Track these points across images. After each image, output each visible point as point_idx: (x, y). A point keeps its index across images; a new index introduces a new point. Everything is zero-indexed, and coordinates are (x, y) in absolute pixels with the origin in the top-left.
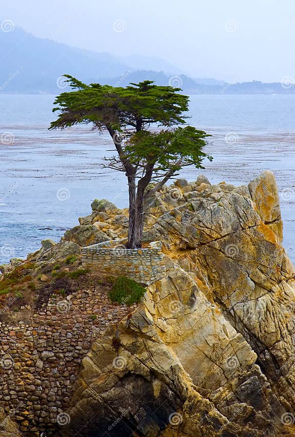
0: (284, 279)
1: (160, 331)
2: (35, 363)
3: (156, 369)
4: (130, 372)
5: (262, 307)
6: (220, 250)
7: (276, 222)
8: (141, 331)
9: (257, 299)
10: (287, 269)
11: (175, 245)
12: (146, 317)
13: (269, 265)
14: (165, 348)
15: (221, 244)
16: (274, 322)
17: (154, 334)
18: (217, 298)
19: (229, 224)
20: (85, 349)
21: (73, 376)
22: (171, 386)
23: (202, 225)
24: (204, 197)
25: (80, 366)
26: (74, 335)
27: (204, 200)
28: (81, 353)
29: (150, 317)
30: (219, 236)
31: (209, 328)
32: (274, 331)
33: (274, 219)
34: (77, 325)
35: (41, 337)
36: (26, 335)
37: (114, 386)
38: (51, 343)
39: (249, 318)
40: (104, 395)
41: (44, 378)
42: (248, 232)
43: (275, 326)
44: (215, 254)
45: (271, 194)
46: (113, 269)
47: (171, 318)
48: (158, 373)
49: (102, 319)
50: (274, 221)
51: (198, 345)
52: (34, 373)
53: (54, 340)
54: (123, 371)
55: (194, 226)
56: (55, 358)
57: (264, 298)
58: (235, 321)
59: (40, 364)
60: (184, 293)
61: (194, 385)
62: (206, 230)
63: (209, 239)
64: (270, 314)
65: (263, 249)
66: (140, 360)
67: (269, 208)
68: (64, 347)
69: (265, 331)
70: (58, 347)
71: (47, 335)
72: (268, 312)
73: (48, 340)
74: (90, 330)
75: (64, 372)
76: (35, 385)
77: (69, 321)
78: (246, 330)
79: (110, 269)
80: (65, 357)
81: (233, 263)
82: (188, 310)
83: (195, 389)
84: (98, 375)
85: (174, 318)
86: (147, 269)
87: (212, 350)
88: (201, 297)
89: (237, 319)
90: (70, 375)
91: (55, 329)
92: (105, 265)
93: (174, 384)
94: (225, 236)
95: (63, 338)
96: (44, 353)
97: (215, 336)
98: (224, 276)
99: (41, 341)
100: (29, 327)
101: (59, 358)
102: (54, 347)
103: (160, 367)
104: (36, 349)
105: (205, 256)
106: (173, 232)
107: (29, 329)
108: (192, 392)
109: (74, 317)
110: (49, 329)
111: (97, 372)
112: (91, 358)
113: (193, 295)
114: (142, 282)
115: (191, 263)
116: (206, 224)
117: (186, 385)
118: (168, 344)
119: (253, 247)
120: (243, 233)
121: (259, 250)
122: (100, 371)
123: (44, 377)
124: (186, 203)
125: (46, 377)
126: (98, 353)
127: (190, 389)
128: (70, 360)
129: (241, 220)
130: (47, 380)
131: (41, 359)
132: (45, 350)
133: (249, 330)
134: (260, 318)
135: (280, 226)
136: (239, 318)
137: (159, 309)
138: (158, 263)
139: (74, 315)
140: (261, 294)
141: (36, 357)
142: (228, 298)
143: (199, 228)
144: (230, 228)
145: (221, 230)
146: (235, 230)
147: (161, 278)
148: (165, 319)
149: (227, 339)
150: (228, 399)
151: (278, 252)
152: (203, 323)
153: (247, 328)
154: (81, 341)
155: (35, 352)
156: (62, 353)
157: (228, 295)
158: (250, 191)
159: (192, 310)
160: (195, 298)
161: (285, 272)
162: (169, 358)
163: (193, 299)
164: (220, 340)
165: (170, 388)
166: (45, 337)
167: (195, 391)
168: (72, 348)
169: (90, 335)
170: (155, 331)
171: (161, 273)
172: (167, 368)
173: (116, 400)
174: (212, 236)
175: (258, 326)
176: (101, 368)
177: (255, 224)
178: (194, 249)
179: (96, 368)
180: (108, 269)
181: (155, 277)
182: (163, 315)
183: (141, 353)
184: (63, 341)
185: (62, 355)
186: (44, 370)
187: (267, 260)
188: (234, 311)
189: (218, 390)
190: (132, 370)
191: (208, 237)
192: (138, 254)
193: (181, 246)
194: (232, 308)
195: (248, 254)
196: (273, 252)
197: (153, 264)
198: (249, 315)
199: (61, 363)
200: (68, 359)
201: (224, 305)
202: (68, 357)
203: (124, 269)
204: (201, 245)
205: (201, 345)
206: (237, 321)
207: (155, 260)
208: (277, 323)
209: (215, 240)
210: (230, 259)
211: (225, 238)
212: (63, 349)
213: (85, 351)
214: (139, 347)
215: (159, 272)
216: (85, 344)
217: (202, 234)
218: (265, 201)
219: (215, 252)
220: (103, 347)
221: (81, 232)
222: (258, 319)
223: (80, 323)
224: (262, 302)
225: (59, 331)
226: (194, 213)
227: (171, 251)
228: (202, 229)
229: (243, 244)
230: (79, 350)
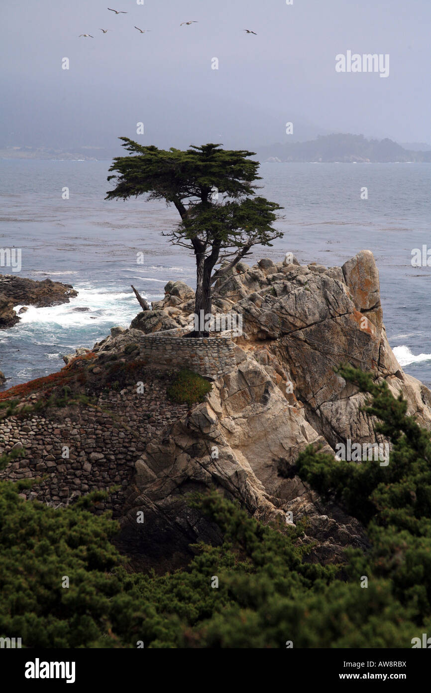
0: (381, 376)
1: (226, 431)
2: (82, 466)
3: (219, 475)
4: (189, 477)
5: (354, 407)
6: (305, 341)
7: (375, 309)
8: (201, 431)
9: (349, 397)
10: (386, 363)
11: (253, 334)
12: (208, 415)
13: (363, 359)
14: (230, 451)
15: (306, 334)
16: (368, 424)
17: (217, 435)
18: (301, 395)
19: (316, 312)
20: (139, 451)
21: (125, 481)
22: (236, 494)
23: (284, 312)
24: (289, 280)
25: (133, 470)
26: (127, 435)
27: (289, 284)
28: (134, 455)
29: (213, 416)
30: (305, 325)
31: (285, 430)
32: (368, 434)
33: (371, 306)
34: (131, 423)
35: (90, 436)
36: (72, 433)
37: (170, 494)
38: (102, 444)
39: (338, 420)
40: (160, 503)
41: (91, 483)
42: (339, 321)
43: (369, 429)
44: (299, 345)
45: (369, 277)
46: (174, 361)
47: (241, 418)
48: (221, 479)
49: (159, 417)
50: (372, 308)
51: (272, 449)
52: (81, 476)
53: (104, 440)
54: (182, 476)
55: (275, 312)
56: (105, 460)
57: (356, 396)
58: (322, 422)
59: (88, 466)
60: (257, 389)
61: (266, 494)
62: (289, 318)
63: (293, 328)
64: (363, 415)
65: (356, 340)
66: (200, 464)
67: (366, 294)
68: (115, 449)
69: (357, 435)
70: (109, 448)
71: (96, 435)
72: (361, 413)
73: (97, 440)
74: (145, 429)
75: (115, 476)
76: (81, 491)
77: (122, 418)
78: (335, 433)
79: (171, 360)
80: (116, 459)
81: (320, 356)
82: (261, 408)
83: (267, 498)
84: (153, 480)
85: (244, 417)
86: (214, 361)
87: (288, 454)
88: (276, 393)
89: (324, 420)
90: (122, 479)
91: (106, 427)
92: (165, 356)
93: (239, 491)
94: (311, 325)
95: (115, 438)
96: (93, 455)
97: (293, 439)
98: (310, 372)
99: (89, 441)
100: (77, 424)
101: (109, 460)
102: (104, 449)
103: (223, 473)
104: (84, 449)
105: (287, 348)
106: (251, 320)
107: (76, 427)
108: (263, 502)
109: (127, 414)
110: (99, 427)
111: (151, 477)
112: (145, 461)
113: (267, 391)
114: (208, 376)
115: (269, 354)
116: (289, 311)
117: (255, 493)
118: (235, 447)
119: (344, 338)
120: (332, 322)
121: (350, 343)
122: (155, 476)
123: (92, 481)
124: (270, 287)
125: (95, 481)
126: (153, 455)
127: (261, 498)
128: (122, 463)
129: (330, 307)
130: (95, 485)
131: (89, 460)
132: (94, 451)
133: (338, 433)
134: (352, 420)
135: (379, 314)
136: (327, 419)
137: (227, 407)
138: (227, 354)
139: (128, 412)
140: (353, 393)
141: (83, 458)
142: (314, 397)
143: (281, 315)
144: (317, 315)
145: (307, 318)
146: (323, 318)
147: (230, 372)
148: (234, 419)
149: (306, 442)
150: (307, 511)
151: (374, 344)
152: (278, 424)
153: (335, 431)
154: (134, 442)
155: (83, 453)
156: (113, 455)
157: (313, 393)
158: (345, 273)
159: (265, 409)
160: (269, 395)
161: (384, 367)
162: (234, 462)
163: (267, 395)
164: (297, 443)
165: (235, 496)
166: (94, 436)
167: (267, 500)
168: (125, 449)
169: (144, 435)
170: (219, 430)
171: (231, 365)
172: (230, 473)
173: (173, 509)
174: (296, 324)
175: (349, 429)
176: (156, 473)
177: (347, 311)
178: (274, 339)
179: (151, 473)
180: (169, 361)
181: (222, 370)
182: (232, 413)
183: (202, 456)
184: (115, 442)
185: (113, 457)
186: (93, 473)
187: (360, 353)
188: (320, 411)
189: (295, 500)
190: (191, 476)
191: (291, 326)
192: (204, 344)
193: (260, 336)
194: (319, 407)
195: (339, 345)
196: (367, 344)
197: (220, 355)
198: (338, 415)
199: (112, 466)
200: (119, 462)
201: (309, 405)
202: (120, 459)
203: (187, 360)
204: (283, 335)
205: (275, 449)
206: (324, 423)
207: (223, 351)
208: (372, 426)
209: (300, 329)
210: (317, 351)
211: (311, 327)
212: (115, 451)
213: (139, 453)
214: (200, 449)
215: (228, 365)
216: (140, 445)
217: (284, 322)
218: (362, 285)
219: (299, 342)
220: (159, 448)
221: (148, 318)
222: (349, 420)
223: (135, 421)
224: (354, 401)
225: (110, 430)
226: (277, 298)
227: (247, 341)
228: (284, 316)
229: (333, 334)
230: (133, 452)
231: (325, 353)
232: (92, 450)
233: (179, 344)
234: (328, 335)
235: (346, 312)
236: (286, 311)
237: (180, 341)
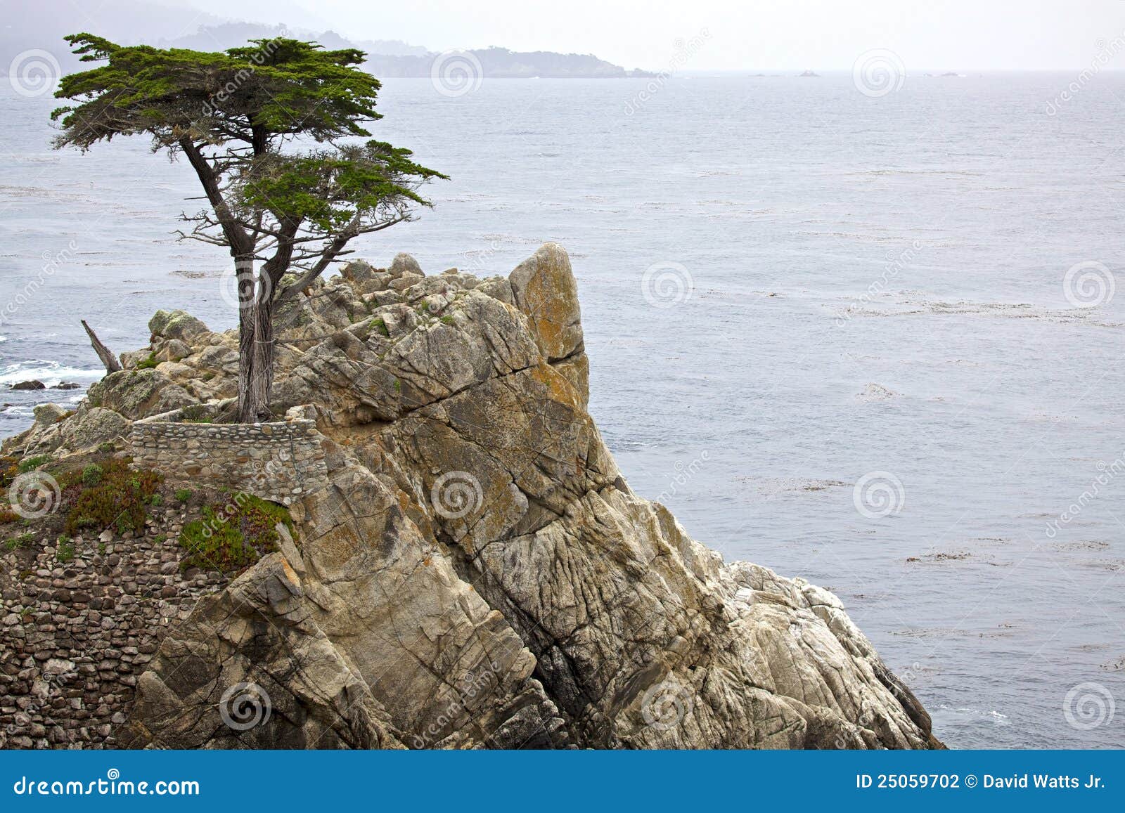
0: (593, 488)
1: (316, 608)
2: (30, 686)
3: (310, 695)
5: (544, 551)
6: (449, 425)
7: (574, 358)
8: (272, 609)
9: (534, 532)
10: (599, 465)
11: (347, 412)
12: (286, 577)
13: (559, 455)
14: (328, 647)
15: (452, 410)
16: (573, 583)
17: (304, 616)
18: (444, 532)
19: (469, 365)
20: (145, 653)
21: (118, 714)
22: (343, 732)
23: (408, 368)
24: (411, 303)
25: (135, 690)
26: (120, 622)
27: (410, 310)
28: (136, 661)
29: (294, 579)
30: (446, 392)
31: (429, 601)
32: (572, 603)
33: (568, 352)
34: (126, 599)
35: (44, 627)
36: (7, 622)
38: (68, 641)
39: (517, 577)
41: (50, 720)
42: (512, 383)
43: (575, 592)
44: (437, 431)
45: (561, 296)
46: (205, 471)
47: (340, 580)
48: (315, 704)
49: (182, 585)
50: (569, 357)
51: (404, 639)
53: (72, 633)
55: (388, 369)
57: (548, 530)
58: (486, 583)
60: (370, 522)
61: (394, 729)
62: (414, 377)
63: (424, 399)
64: (562, 565)
65: (546, 420)
66: (271, 676)
67: (558, 329)
68: (95, 651)
69: (552, 605)
70: (83, 650)
71: (56, 624)
72: (558, 562)
73: (58, 634)
74: (156, 609)
75: (97, 705)
76: (32, 737)
77: (106, 590)
78: (511, 603)
79: (198, 470)
80: (98, 671)
81: (479, 452)
82: (380, 560)
83: (397, 737)
84: (177, 711)
85: (348, 579)
86: (285, 468)
87: (435, 649)
88: (408, 530)
89: (490, 578)
90: (113, 711)
91: (74, 608)
92: (186, 462)
93: (350, 727)
94: (459, 392)
95: (94, 629)
97: (442, 617)
99: (42, 636)
100: (15, 604)
101: (85, 673)
102: (73, 651)
103: (317, 691)
104: (32, 653)
105: (414, 437)
106: (342, 383)
107: (15, 609)
108: (391, 744)
109: (117, 581)
110: (61, 608)
111: (173, 705)
112: (159, 673)
113: (390, 527)
114: (274, 498)
116: (416, 365)
117: (376, 729)
118: (335, 637)
119: (522, 416)
120: (499, 385)
121: (536, 424)
122: (180, 703)
123: (53, 717)
124: (370, 318)
125: (57, 716)
126: (174, 660)
127: (388, 737)
128: (111, 678)
129: (495, 355)
130: (59, 724)
132: (52, 657)
133: (517, 603)
134: (541, 576)
135: (582, 365)
136: (495, 576)
137: (314, 559)
138: (310, 454)
139: (118, 576)
140: (543, 522)
141: (32, 672)
142: (468, 533)
143: (400, 373)
144: (471, 372)
145: (451, 378)
146: (482, 377)
147: (317, 490)
148: (329, 583)
149: (470, 623)
151: (580, 427)
152: (414, 589)
153: (511, 599)
154: (134, 636)
155: (29, 661)
156: (92, 662)
157: (467, 524)
158: (515, 289)
159: (390, 561)
160: (396, 533)
161: (596, 470)
162: (338, 669)
163: (392, 534)
164: (452, 626)
165: (341, 736)
166: (51, 627)
167: (397, 742)
168: (115, 651)
169: (155, 622)
170: (306, 609)
171: (317, 476)
172: (333, 690)
174: (431, 391)
175: (537, 595)
176: (182, 696)
177: (528, 363)
178: (389, 421)
179: (171, 697)
180: (195, 471)
181: (302, 486)
182: (323, 571)
183: (273, 660)
184: (95, 637)
185: (91, 668)
187: (555, 445)
188: (482, 561)
189: (450, 737)
191: (420, 394)
192: (263, 434)
193: (360, 415)
194: (479, 554)
195: (513, 431)
196: (568, 426)
197: (297, 457)
198: (516, 568)
199: (90, 686)
200: (106, 676)
201: (461, 548)
202: (106, 671)
203: (231, 469)
204: (405, 411)
205: (410, 640)
206: (490, 583)
207: (302, 449)
208: (579, 586)
209: (438, 401)
210: (472, 444)
211: (459, 396)
212: (95, 654)
213: (147, 658)
214: (269, 646)
215: (311, 476)
216: (145, 641)
217: (406, 388)
218: (548, 311)
219: (437, 427)
220: (187, 647)
221: (128, 385)
222: (538, 577)
223: (133, 593)
224: (545, 539)
225: (84, 612)
226: (389, 340)
227: (335, 426)
228: (407, 375)
229: (501, 409)
230: (131, 655)
231: (490, 446)
232: (49, 653)
233: (214, 437)
234: (492, 410)
235: (524, 366)
236: (410, 364)
237: (215, 430)
